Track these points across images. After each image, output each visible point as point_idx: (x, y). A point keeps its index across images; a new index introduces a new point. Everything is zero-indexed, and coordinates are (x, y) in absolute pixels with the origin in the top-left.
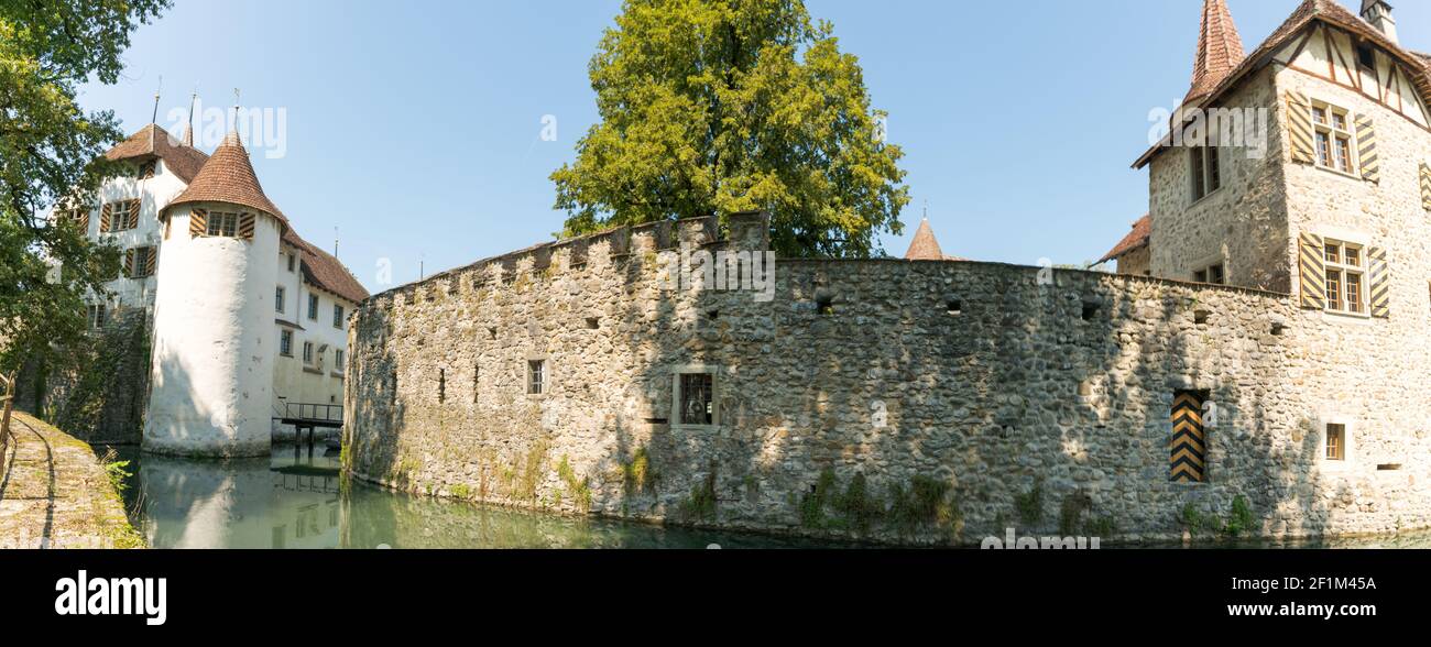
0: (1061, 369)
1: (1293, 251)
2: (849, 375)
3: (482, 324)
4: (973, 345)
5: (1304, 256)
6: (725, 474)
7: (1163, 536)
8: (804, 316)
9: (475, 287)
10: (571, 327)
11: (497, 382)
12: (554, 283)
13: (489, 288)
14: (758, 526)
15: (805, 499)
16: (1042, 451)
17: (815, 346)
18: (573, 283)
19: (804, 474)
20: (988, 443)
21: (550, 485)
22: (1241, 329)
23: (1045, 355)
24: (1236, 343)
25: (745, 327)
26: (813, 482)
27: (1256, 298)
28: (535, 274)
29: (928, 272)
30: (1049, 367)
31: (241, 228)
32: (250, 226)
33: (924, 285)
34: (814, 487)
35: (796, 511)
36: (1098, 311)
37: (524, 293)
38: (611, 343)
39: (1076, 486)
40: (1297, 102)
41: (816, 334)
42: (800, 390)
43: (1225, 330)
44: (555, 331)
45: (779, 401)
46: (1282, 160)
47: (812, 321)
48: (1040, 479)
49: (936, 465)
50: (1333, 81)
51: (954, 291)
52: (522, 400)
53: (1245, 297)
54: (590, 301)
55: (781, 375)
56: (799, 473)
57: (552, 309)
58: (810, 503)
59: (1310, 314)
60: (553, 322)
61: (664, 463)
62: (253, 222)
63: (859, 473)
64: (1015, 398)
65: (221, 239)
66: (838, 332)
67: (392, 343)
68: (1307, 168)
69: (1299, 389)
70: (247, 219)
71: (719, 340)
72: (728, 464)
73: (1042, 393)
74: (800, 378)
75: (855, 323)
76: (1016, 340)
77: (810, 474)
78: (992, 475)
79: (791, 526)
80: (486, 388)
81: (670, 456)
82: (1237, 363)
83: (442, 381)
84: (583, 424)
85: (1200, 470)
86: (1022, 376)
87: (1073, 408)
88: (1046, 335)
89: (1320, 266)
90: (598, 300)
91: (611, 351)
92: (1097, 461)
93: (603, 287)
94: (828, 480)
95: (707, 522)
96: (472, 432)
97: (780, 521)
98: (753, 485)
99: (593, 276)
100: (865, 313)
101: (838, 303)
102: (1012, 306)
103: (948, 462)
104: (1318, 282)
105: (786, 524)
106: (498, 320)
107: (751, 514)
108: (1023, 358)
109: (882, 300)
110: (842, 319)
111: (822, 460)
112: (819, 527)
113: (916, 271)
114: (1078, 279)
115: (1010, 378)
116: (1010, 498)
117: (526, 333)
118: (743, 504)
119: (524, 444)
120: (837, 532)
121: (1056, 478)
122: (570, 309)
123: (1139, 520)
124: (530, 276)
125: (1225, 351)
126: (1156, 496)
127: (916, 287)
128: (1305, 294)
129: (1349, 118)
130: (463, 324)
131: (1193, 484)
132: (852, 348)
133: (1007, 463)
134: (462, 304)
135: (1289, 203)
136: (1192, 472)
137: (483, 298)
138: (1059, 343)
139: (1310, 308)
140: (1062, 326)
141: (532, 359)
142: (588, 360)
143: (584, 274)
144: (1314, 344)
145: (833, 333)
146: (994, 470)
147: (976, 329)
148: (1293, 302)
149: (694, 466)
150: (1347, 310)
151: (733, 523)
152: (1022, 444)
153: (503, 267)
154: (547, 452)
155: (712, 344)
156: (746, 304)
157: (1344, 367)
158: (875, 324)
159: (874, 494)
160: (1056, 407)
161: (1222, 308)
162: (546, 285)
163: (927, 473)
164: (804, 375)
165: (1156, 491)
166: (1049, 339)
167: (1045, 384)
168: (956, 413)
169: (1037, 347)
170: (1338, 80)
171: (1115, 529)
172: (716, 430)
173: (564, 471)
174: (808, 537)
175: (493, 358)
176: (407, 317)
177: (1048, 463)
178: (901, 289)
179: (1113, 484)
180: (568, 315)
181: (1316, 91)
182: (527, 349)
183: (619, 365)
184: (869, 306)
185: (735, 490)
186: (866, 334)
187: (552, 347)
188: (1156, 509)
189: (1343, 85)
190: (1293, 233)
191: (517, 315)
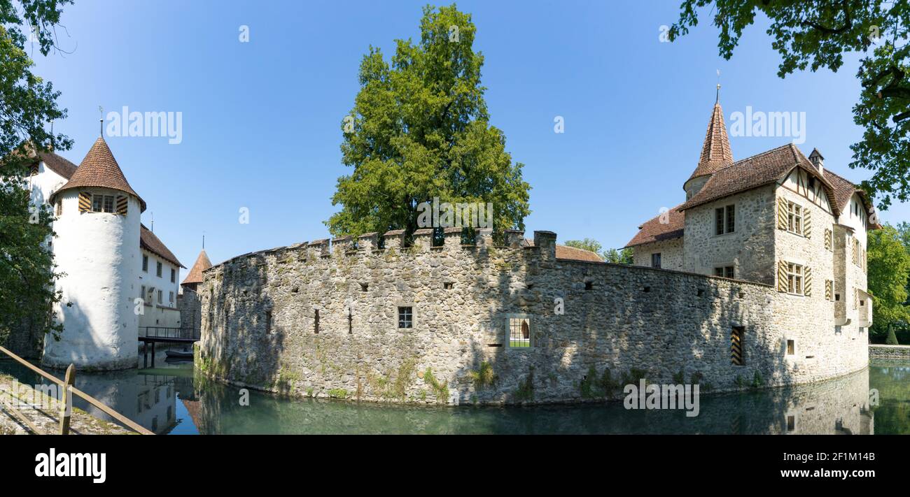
0: (690, 318)
1: (776, 267)
2: (601, 321)
3: (355, 280)
4: (656, 308)
5: (780, 270)
6: (538, 374)
7: (730, 390)
8: (580, 290)
9: (346, 255)
10: (433, 287)
11: (370, 320)
12: (417, 258)
13: (361, 256)
14: (558, 400)
15: (582, 383)
16: (683, 354)
17: (585, 306)
18: (432, 259)
19: (581, 371)
20: (661, 351)
21: (417, 387)
22: (756, 301)
23: (684, 312)
24: (754, 307)
25: (549, 294)
26: (585, 374)
27: (762, 288)
28: (401, 251)
29: (636, 273)
30: (685, 317)
31: (118, 207)
32: (124, 206)
33: (635, 279)
34: (585, 377)
35: (578, 390)
36: (704, 293)
37: (392, 262)
38: (463, 299)
39: (696, 369)
40: (782, 202)
41: (585, 300)
42: (578, 328)
43: (750, 301)
44: (420, 288)
45: (567, 334)
46: (774, 228)
47: (583, 293)
48: (682, 367)
49: (641, 363)
50: (798, 193)
51: (647, 282)
52: (393, 332)
53: (758, 288)
54: (447, 272)
55: (568, 321)
56: (578, 370)
57: (416, 275)
58: (584, 385)
59: (781, 294)
60: (419, 283)
61: (501, 370)
62: (127, 202)
63: (607, 368)
64: (672, 331)
65: (103, 214)
66: (596, 299)
67: (266, 290)
68: (784, 232)
69: (777, 326)
70: (123, 200)
71: (534, 301)
72: (540, 368)
73: (683, 329)
74: (578, 322)
75: (604, 295)
76: (672, 305)
77: (584, 371)
78: (664, 366)
79: (575, 398)
80: (360, 324)
81: (504, 365)
82: (754, 315)
83: (317, 318)
84: (443, 349)
85: (739, 360)
86: (675, 321)
87: (695, 335)
88: (684, 303)
89: (786, 274)
90: (453, 272)
91: (463, 304)
92: (705, 358)
93: (456, 264)
94: (593, 372)
95: (529, 401)
96: (348, 353)
97: (570, 396)
98: (554, 379)
99: (448, 257)
100: (608, 291)
101: (595, 285)
102: (671, 290)
103: (646, 361)
104: (785, 281)
105: (573, 397)
106: (370, 278)
107: (554, 394)
108: (675, 313)
109: (616, 285)
110: (598, 293)
111: (590, 363)
112: (590, 397)
113: (631, 272)
114: (696, 279)
115: (671, 323)
116: (671, 376)
117: (395, 288)
118: (549, 390)
119: (396, 361)
120: (598, 398)
121: (688, 366)
122: (431, 275)
123: (720, 383)
124: (397, 252)
125: (751, 310)
126: (726, 373)
127: (631, 280)
128: (780, 286)
129: (801, 210)
130: (336, 279)
131: (737, 366)
132: (603, 308)
133: (670, 361)
134: (334, 266)
135: (776, 247)
136: (737, 361)
137: (355, 262)
138: (689, 307)
139: (782, 292)
140: (690, 299)
141: (401, 306)
142: (447, 307)
143: (442, 254)
144: (783, 307)
145: (593, 300)
146: (665, 363)
147: (656, 300)
148: (775, 289)
149: (520, 370)
150: (795, 293)
151: (544, 400)
152: (675, 351)
153: (372, 243)
154: (415, 366)
155: (530, 303)
156: (549, 282)
157: (794, 317)
158: (613, 296)
159: (615, 378)
160: (688, 335)
161: (749, 292)
162: (411, 258)
163: (636, 366)
164: (580, 320)
165: (726, 370)
166: (686, 305)
167: (684, 325)
168: (649, 338)
169: (681, 309)
170: (800, 193)
171: (712, 388)
172: (533, 350)
173: (429, 378)
174: (584, 402)
175: (365, 304)
176: (279, 272)
177: (685, 360)
178: (624, 280)
179: (710, 368)
180: (430, 280)
181: (791, 197)
182: (395, 299)
183: (469, 312)
184: (610, 287)
185: (544, 382)
186: (609, 301)
187: (418, 299)
188: (727, 378)
189: (801, 195)
190: (777, 260)
191: (386, 276)
